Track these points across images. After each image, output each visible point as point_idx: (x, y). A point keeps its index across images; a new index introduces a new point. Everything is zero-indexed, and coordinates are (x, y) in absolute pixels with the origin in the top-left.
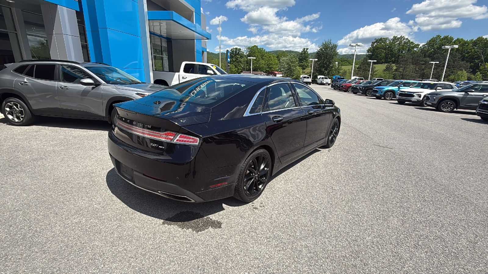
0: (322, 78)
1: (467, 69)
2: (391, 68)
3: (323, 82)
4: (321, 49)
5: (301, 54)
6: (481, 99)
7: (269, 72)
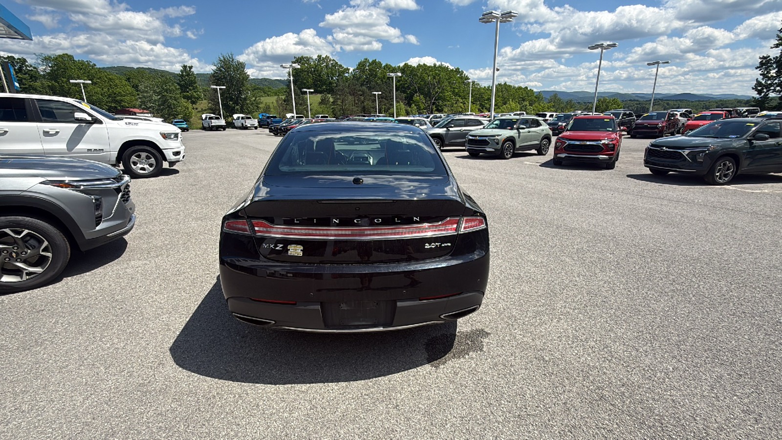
0: (243, 118)
1: (403, 100)
2: (328, 100)
3: (246, 124)
4: (219, 69)
5: (182, 76)
6: (467, 134)
7: (117, 109)
